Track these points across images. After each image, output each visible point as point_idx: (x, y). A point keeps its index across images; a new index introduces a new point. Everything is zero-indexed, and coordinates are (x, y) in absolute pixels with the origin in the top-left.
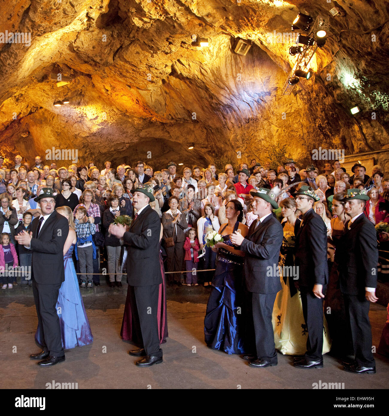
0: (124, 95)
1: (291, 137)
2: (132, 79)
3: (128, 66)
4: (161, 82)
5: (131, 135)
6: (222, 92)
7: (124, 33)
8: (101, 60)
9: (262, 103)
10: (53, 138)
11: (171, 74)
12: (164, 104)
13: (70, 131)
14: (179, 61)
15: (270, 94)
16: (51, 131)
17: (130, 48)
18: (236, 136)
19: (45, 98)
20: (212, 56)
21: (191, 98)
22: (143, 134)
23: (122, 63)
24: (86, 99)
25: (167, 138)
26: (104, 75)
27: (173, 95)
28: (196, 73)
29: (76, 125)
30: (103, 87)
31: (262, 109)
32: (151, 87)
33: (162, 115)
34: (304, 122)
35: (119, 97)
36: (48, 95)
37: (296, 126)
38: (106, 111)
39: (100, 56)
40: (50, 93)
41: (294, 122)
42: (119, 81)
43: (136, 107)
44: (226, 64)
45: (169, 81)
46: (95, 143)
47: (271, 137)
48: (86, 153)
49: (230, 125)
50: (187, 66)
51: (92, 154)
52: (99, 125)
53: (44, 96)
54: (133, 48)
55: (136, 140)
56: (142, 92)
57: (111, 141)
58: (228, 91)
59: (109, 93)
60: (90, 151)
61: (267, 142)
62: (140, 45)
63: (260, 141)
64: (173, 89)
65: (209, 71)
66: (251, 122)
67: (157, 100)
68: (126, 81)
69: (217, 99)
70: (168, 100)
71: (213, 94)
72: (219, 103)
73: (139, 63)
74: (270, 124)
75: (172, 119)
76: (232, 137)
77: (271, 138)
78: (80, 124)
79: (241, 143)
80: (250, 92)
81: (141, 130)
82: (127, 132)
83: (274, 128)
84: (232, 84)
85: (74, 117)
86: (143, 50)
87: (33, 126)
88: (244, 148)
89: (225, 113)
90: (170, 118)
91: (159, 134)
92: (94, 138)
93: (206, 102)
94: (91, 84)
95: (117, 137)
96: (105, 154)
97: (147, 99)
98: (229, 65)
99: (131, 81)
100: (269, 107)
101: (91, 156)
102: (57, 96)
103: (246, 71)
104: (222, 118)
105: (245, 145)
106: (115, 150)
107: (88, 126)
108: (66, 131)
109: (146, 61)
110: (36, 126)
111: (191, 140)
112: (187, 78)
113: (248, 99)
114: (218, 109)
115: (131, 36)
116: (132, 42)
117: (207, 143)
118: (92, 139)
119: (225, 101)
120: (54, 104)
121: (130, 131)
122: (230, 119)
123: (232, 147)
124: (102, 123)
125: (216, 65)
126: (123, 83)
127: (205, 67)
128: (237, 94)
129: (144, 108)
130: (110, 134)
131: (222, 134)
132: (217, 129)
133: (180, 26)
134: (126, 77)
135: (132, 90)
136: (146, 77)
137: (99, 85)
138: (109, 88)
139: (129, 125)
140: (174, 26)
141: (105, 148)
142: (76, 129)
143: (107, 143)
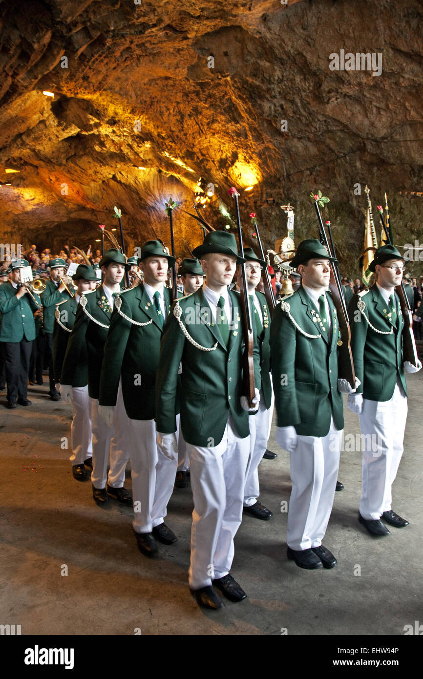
1: (194, 233)
2: (78, 176)
3: (78, 168)
4: (101, 182)
5: (62, 216)
6: (149, 198)
7: (80, 147)
8: (57, 162)
11: (111, 179)
12: (101, 197)
13: (3, 208)
14: (120, 172)
15: (182, 203)
17: (83, 158)
20: (145, 174)
21: (124, 197)
22: (73, 215)
23: (73, 165)
24: (26, 182)
26: (53, 169)
27: (110, 192)
28: (132, 182)
29: (10, 203)
30: (48, 177)
32: (92, 184)
33: (98, 206)
38: (45, 195)
39: (57, 159)
43: (75, 196)
45: (109, 182)
46: (26, 220)
47: (181, 231)
48: (14, 228)
49: (152, 220)
50: (126, 177)
52: (34, 205)
54: (86, 158)
55: (65, 220)
56: (84, 187)
57: (42, 219)
58: (154, 197)
59: (52, 182)
60: (19, 226)
62: (92, 158)
64: (110, 188)
65: (141, 183)
67: (96, 194)
68: (72, 177)
69: (145, 202)
70: (105, 195)
71: (142, 198)
72: (146, 204)
73: (88, 168)
74: (181, 223)
75: (107, 209)
77: (181, 233)
78: (15, 203)
81: (72, 213)
82: (59, 213)
83: (183, 226)
84: (157, 193)
85: (10, 196)
86: (93, 161)
89: (150, 212)
90: (105, 208)
91: (87, 216)
92: (26, 216)
93: (136, 201)
94: (36, 173)
95: (49, 217)
96: (33, 230)
97: (88, 192)
98: (155, 181)
99: (76, 177)
103: (167, 186)
104: (147, 215)
106: (43, 227)
107: (23, 205)
109: (95, 169)
112: (124, 184)
114: (145, 208)
115: (87, 151)
116: (85, 154)
117: (127, 226)
118: (24, 217)
119: (150, 204)
121: (62, 212)
122: (153, 216)
124: (38, 204)
125: (147, 179)
126: (69, 178)
127: (139, 180)
128: (159, 200)
129: (83, 198)
130: (42, 214)
131: (146, 225)
132: (142, 222)
133: (129, 159)
134: (73, 174)
135: (75, 183)
136: (91, 178)
137: (44, 175)
138: (53, 179)
139: (63, 208)
140: (124, 158)
141: (33, 225)
142: (10, 207)
143: (37, 221)
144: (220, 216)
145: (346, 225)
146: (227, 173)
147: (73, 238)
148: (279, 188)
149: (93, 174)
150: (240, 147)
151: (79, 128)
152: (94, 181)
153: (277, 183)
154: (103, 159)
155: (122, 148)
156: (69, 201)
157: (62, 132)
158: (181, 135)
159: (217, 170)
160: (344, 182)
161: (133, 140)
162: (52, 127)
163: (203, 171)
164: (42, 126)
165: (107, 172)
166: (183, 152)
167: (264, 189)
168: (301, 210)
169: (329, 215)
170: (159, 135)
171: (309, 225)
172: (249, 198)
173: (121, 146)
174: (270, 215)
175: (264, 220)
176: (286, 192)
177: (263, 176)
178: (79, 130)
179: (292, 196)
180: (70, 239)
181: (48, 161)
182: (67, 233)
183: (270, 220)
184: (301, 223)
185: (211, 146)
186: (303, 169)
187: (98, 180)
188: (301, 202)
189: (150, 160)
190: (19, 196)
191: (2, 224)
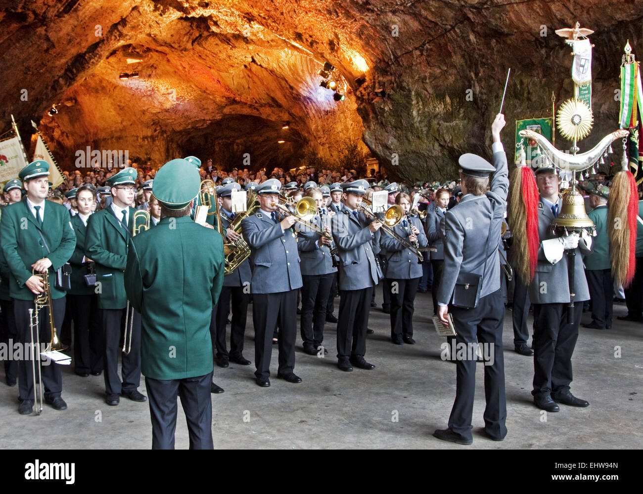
0: (203, 73)
2: (212, 62)
3: (207, 52)
4: (243, 67)
5: (213, 112)
6: (300, 85)
8: (180, 46)
10: (113, 113)
11: (251, 63)
12: (247, 87)
13: (137, 106)
16: (112, 103)
17: (209, 39)
18: (317, 126)
19: (109, 71)
21: (273, 85)
23: (201, 49)
24: (159, 71)
25: (256, 115)
26: (182, 55)
27: (256, 80)
28: (275, 66)
29: (145, 99)
30: (179, 64)
32: (232, 71)
33: (245, 97)
35: (198, 74)
36: (114, 67)
38: (183, 86)
39: (179, 43)
40: (116, 66)
42: (198, 62)
43: (217, 86)
44: (302, 61)
45: (251, 67)
46: (168, 119)
48: (155, 130)
49: (311, 115)
50: (266, 60)
51: (163, 132)
52: (173, 101)
53: (108, 68)
54: (213, 40)
55: (218, 117)
56: (223, 74)
57: (188, 117)
58: (306, 85)
59: (186, 70)
60: (161, 128)
61: (344, 134)
62: (219, 39)
63: (338, 133)
64: (255, 75)
65: (286, 66)
66: (329, 114)
67: (239, 83)
68: (206, 63)
69: (297, 91)
70: (251, 83)
71: (292, 86)
72: (299, 95)
73: (219, 52)
74: (345, 118)
75: (256, 102)
76: (313, 127)
77: (347, 131)
78: (150, 98)
79: (322, 133)
81: (225, 107)
82: (208, 109)
83: (349, 122)
84: (308, 79)
85: (143, 91)
86: (222, 43)
87: (85, 94)
88: (325, 139)
89: (306, 104)
90: (254, 101)
91: (246, 111)
92: (167, 114)
93: (287, 91)
94: (166, 59)
96: (180, 132)
97: (229, 82)
99: (211, 64)
101: (162, 135)
102: (125, 68)
104: (304, 108)
105: (326, 135)
106: (193, 128)
107: (160, 100)
108: (131, 105)
109: (226, 52)
110: (90, 95)
111: (285, 118)
112: (267, 69)
114: (299, 100)
118: (165, 116)
119: (304, 93)
120: (121, 77)
121: (211, 107)
122: (311, 109)
123: (315, 137)
124: (178, 99)
125: (292, 61)
126: (203, 64)
127: (282, 62)
129: (227, 89)
130: (186, 111)
131: (305, 123)
132: (300, 118)
133: (253, 41)
134: (205, 60)
135: (212, 71)
136: (226, 63)
137: (175, 62)
138: (186, 66)
139: (210, 101)
140: (248, 39)
141: (180, 126)
142: (144, 104)
143: (182, 120)
145: (469, 119)
146: (339, 57)
147: (242, 140)
148: (390, 74)
149: (227, 59)
152: (232, 66)
153: (388, 69)
156: (214, 93)
157: (160, 17)
158: (278, 14)
159: (330, 54)
160: (462, 61)
161: (241, 19)
162: (147, 13)
163: (319, 55)
164: (135, 14)
165: (242, 55)
166: (291, 33)
167: (377, 76)
168: (417, 103)
169: (452, 108)
170: (259, 15)
171: (429, 122)
173: (236, 26)
174: (383, 109)
175: (379, 117)
176: (397, 80)
180: (238, 141)
181: (169, 46)
182: (233, 134)
183: (384, 117)
184: (419, 119)
186: (411, 49)
187: (237, 65)
188: (415, 92)
190: (153, 90)
191: (140, 126)
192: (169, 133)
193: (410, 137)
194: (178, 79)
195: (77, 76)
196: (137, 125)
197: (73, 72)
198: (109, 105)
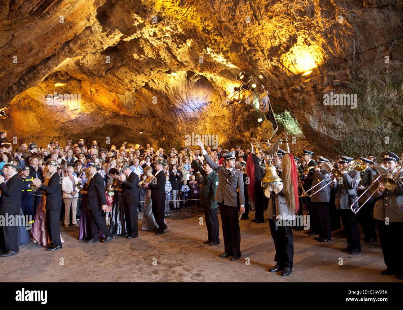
0: (104, 96)
1: (218, 130)
2: (115, 87)
3: (115, 79)
4: (134, 91)
5: (100, 123)
6: (178, 101)
7: (118, 59)
8: (98, 73)
9: (201, 109)
10: (36, 122)
11: (144, 87)
12: (133, 104)
13: (53, 118)
14: (153, 80)
15: (206, 104)
16: (35, 116)
17: (121, 69)
18: (183, 128)
19: (39, 93)
20: (175, 80)
22: (108, 122)
23: (111, 76)
25: (124, 126)
26: (94, 82)
27: (142, 99)
28: (163, 88)
29: (58, 113)
30: (89, 89)
31: (200, 112)
32: (127, 93)
33: (130, 112)
34: (227, 122)
35: (100, 97)
36: (43, 91)
37: (222, 124)
38: (86, 105)
39: (98, 71)
40: (44, 90)
41: (221, 122)
42: (104, 87)
43: (111, 104)
44: (182, 85)
45: (141, 91)
46: (71, 127)
48: (61, 133)
49: (179, 121)
50: (157, 84)
51: (65, 135)
52: (77, 114)
53: (39, 91)
54: (123, 69)
55: (101, 126)
56: (120, 96)
57: (83, 126)
58: (181, 101)
59: (92, 93)
60: (65, 132)
62: (129, 68)
63: (198, 131)
64: (142, 96)
65: (171, 88)
66: (193, 120)
67: (129, 102)
68: (110, 87)
69: (173, 105)
70: (137, 102)
71: (171, 102)
72: (174, 107)
73: (125, 78)
74: (205, 122)
75: (138, 114)
76: (180, 128)
77: (205, 130)
78: (62, 113)
79: (186, 132)
80: (195, 102)
81: (108, 120)
82: (97, 120)
83: (208, 125)
84: (184, 97)
85: (58, 108)
86: (130, 71)
87: (16, 111)
89: (177, 114)
90: (137, 113)
91: (118, 122)
92: (71, 123)
93: (165, 106)
94: (79, 86)
95: (89, 123)
96: (75, 135)
97: (123, 100)
98: (184, 86)
99: (113, 88)
100: (206, 112)
101: (65, 136)
102: (50, 92)
103: (194, 90)
104: (175, 116)
105: (189, 133)
106: (84, 132)
107: (68, 114)
108: (48, 117)
109: (131, 78)
110: (20, 111)
111: (141, 128)
112: (155, 90)
113: (193, 106)
114: (173, 111)
115: (125, 62)
116: (123, 65)
117: (152, 130)
118: (69, 124)
119: (178, 106)
121: (100, 119)
122: (180, 117)
123: (180, 134)
124: (80, 113)
125: (176, 85)
126: (107, 88)
127: (169, 86)
128: (187, 103)
129: (118, 106)
130: (84, 121)
131: (173, 126)
132: (170, 123)
133: (165, 64)
134: (111, 85)
135: (112, 93)
136: (126, 87)
137: (86, 88)
138: (94, 90)
139: (100, 115)
140: (161, 63)
141: (76, 131)
142: (58, 116)
143: (79, 127)
144: (252, 110)
146: (278, 61)
148: (344, 69)
149: (129, 84)
150: (301, 29)
151: (122, 33)
152: (129, 90)
153: (342, 65)
154: (138, 68)
155: (160, 53)
156: (106, 109)
157: (106, 38)
158: (231, 26)
159: (266, 59)
161: (173, 41)
162: (97, 33)
163: (247, 64)
164: (88, 32)
165: (140, 80)
166: (227, 45)
168: (372, 90)
170: (204, 30)
171: (382, 106)
172: (305, 84)
173: (160, 50)
176: (353, 72)
177: (324, 58)
178: (122, 35)
179: (361, 76)
181: (90, 73)
185: (263, 34)
187: (132, 88)
189: (186, 62)
190: (65, 107)
191: (52, 130)
192: (68, 135)
193: (360, 119)
194: (84, 100)
195: (28, 84)
196: (50, 130)
197: (26, 80)
198: (34, 117)
